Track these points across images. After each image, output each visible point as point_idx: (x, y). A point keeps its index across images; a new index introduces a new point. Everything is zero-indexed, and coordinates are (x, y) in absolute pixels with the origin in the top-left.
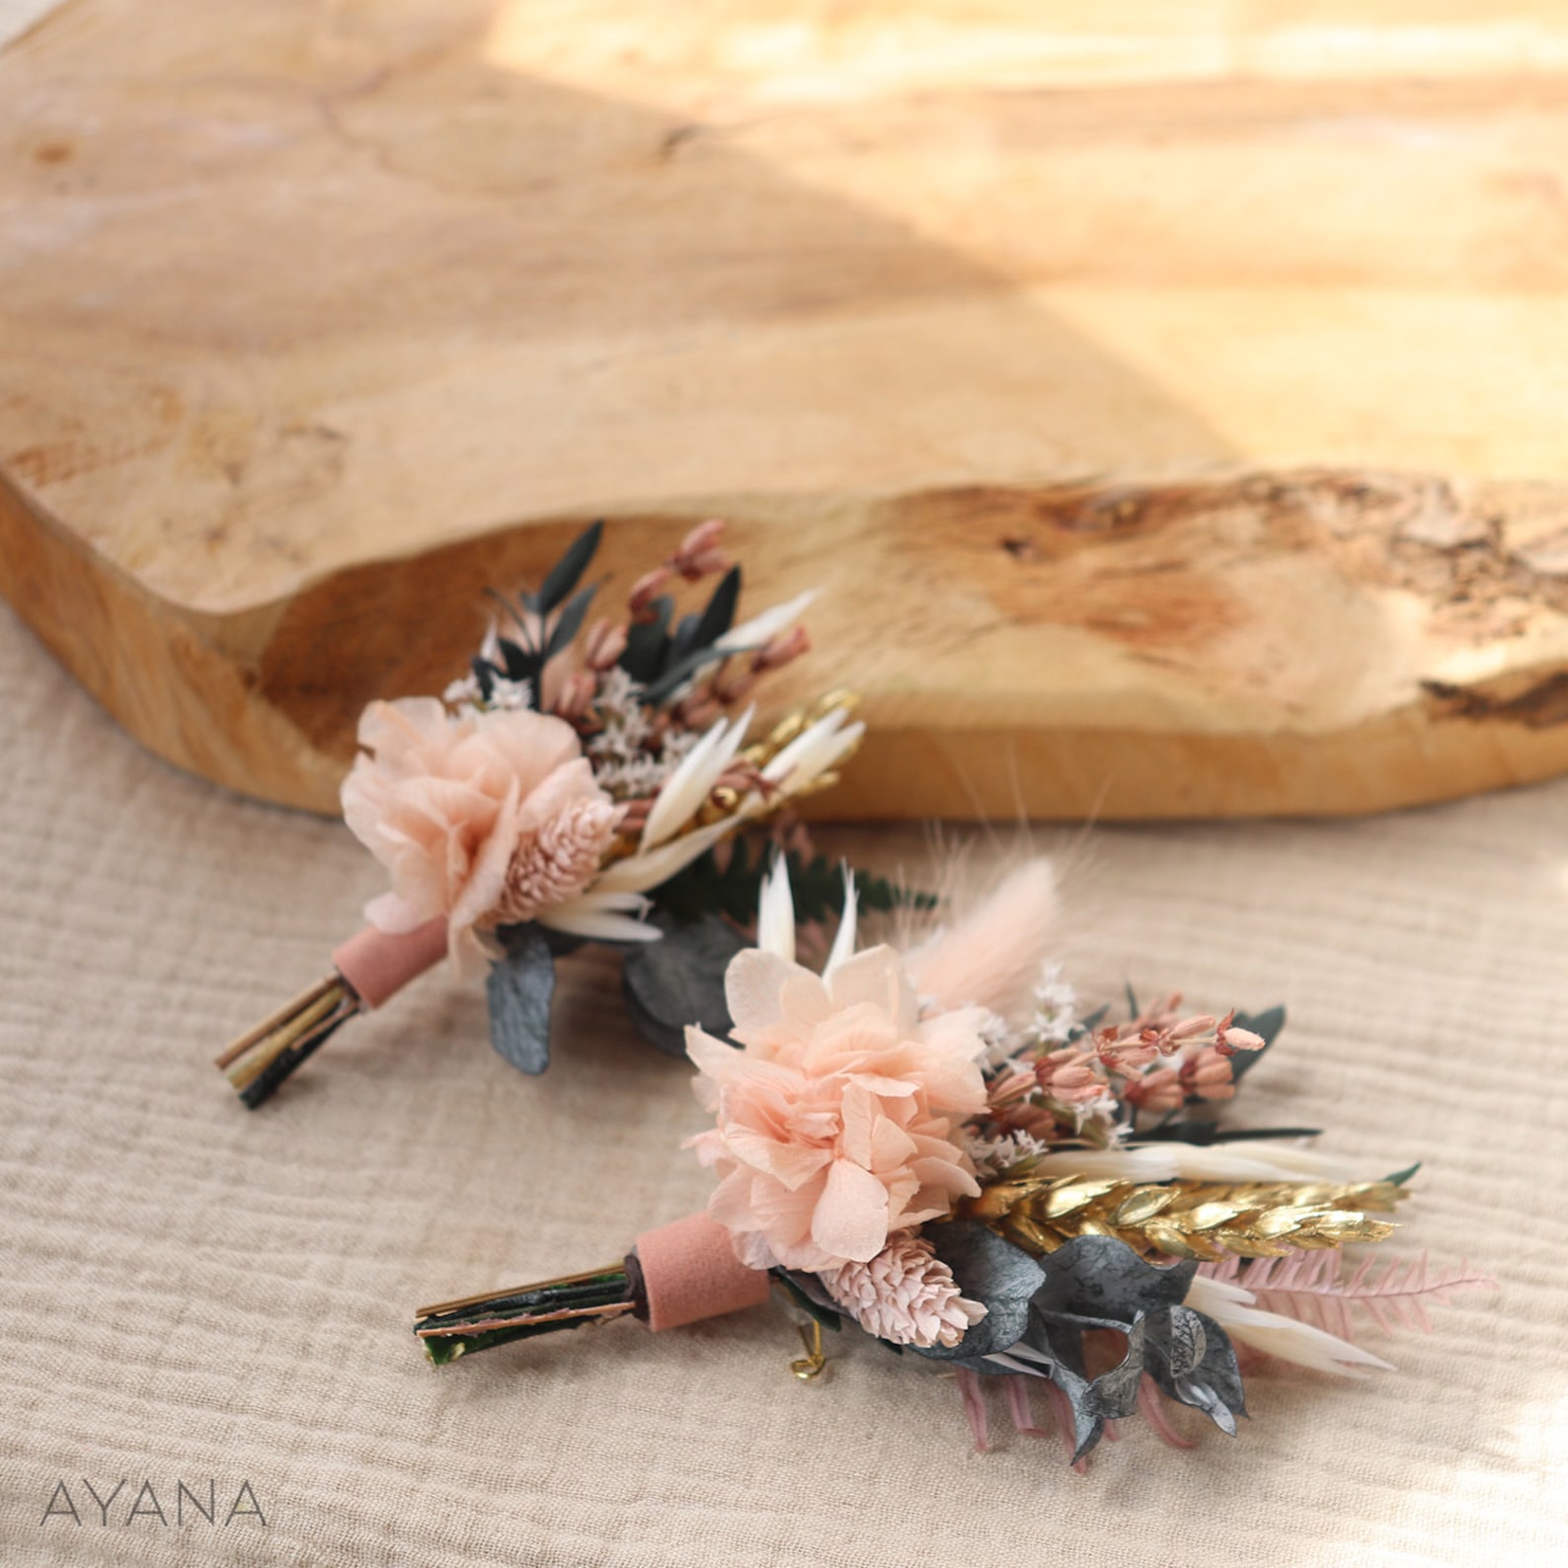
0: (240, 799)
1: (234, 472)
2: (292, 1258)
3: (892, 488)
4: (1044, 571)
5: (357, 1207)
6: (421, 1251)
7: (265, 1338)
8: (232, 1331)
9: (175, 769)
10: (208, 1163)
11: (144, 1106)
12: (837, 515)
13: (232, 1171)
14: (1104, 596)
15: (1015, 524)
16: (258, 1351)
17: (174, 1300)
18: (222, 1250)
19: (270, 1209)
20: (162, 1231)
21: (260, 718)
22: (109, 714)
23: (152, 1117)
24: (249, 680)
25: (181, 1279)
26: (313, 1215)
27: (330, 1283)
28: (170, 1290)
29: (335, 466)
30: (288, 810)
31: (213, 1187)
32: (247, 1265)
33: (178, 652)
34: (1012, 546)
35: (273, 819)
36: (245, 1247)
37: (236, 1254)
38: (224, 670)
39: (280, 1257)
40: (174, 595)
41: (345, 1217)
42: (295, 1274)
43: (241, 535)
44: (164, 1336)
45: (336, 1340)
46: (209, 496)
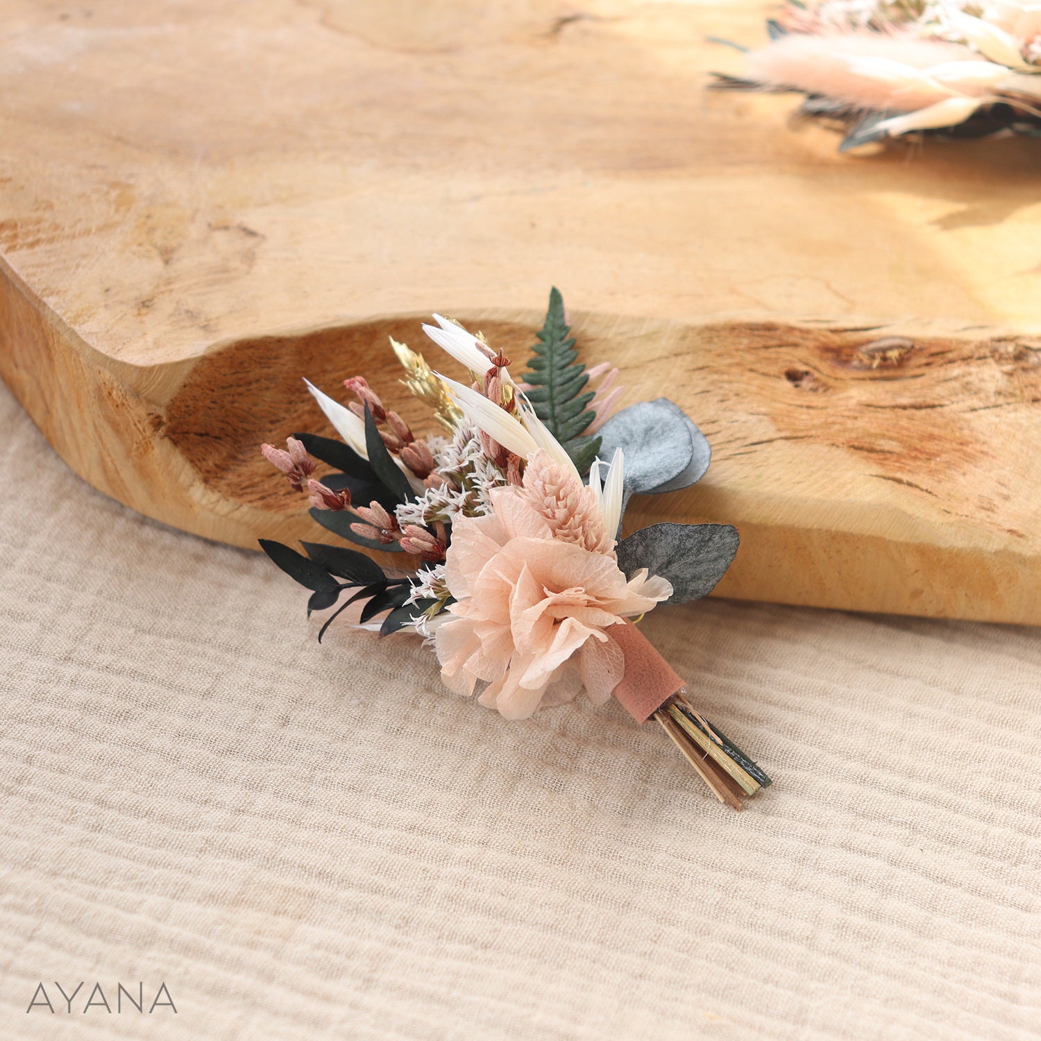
0: (143, 520)
1: (167, 255)
2: (131, 895)
3: (700, 320)
4: (817, 400)
5: (189, 860)
6: (237, 902)
7: (98, 959)
8: (73, 951)
9: (94, 491)
10: (74, 812)
11: (29, 760)
12: (651, 337)
13: (93, 820)
14: (867, 424)
15: (797, 359)
16: (91, 970)
17: (29, 921)
18: (75, 883)
19: (119, 854)
20: (29, 863)
21: (162, 453)
22: (48, 441)
23: (33, 770)
24: (157, 423)
25: (37, 904)
26: (153, 863)
27: (159, 920)
28: (27, 913)
29: (250, 258)
30: (181, 533)
31: (76, 831)
32: (93, 898)
33: (103, 395)
34: (793, 376)
35: (168, 539)
36: (94, 882)
37: (86, 886)
38: (138, 412)
39: (122, 894)
40: (104, 349)
41: (178, 867)
42: (131, 909)
43: (166, 306)
44: (17, 950)
45: (157, 966)
46: (144, 272)
